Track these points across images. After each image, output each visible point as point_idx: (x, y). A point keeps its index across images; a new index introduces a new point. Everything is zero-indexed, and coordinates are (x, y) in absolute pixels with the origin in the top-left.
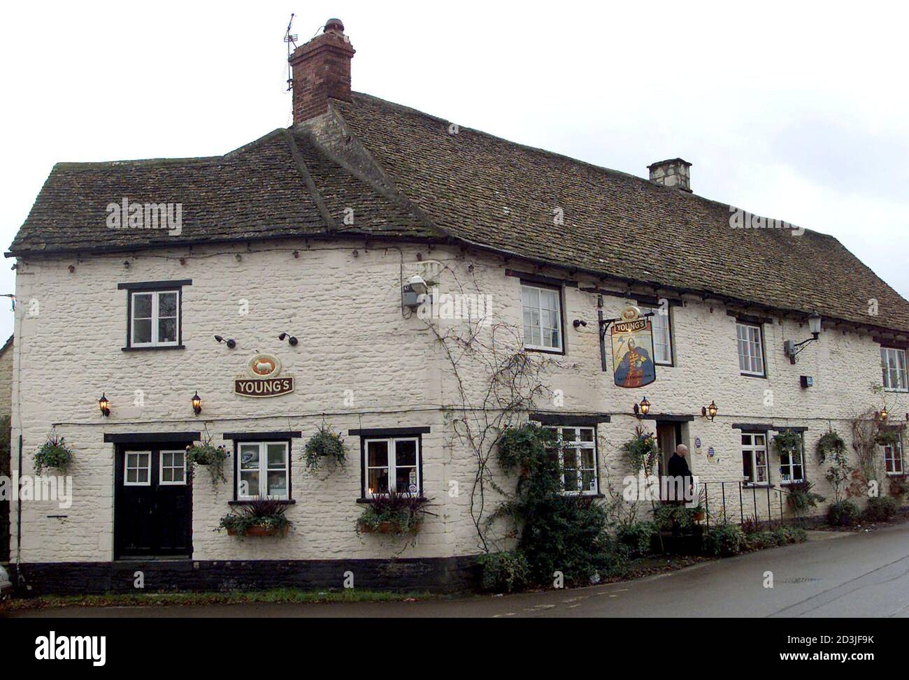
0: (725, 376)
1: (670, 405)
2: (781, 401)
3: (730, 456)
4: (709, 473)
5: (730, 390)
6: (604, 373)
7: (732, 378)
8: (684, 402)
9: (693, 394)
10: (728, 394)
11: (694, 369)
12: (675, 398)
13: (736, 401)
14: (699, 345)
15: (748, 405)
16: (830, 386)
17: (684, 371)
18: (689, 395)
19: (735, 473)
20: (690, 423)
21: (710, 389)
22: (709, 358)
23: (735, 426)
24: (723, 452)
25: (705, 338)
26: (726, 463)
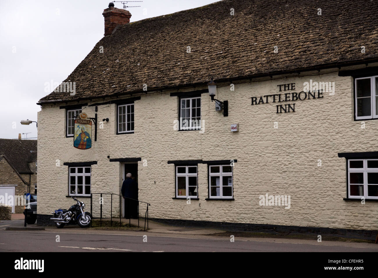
0: (165, 133)
1: (128, 153)
2: (212, 144)
3: (165, 180)
4: (149, 189)
5: (167, 141)
6: (96, 142)
7: (170, 134)
8: (136, 151)
9: (142, 146)
10: (166, 144)
11: (144, 132)
12: (131, 150)
13: (172, 147)
14: (150, 118)
15: (182, 149)
16: (267, 126)
17: (138, 135)
18: (139, 147)
19: (168, 189)
20: (139, 162)
21: (153, 143)
22: (155, 125)
23: (169, 162)
24: (160, 177)
25: (154, 114)
26: (161, 183)
